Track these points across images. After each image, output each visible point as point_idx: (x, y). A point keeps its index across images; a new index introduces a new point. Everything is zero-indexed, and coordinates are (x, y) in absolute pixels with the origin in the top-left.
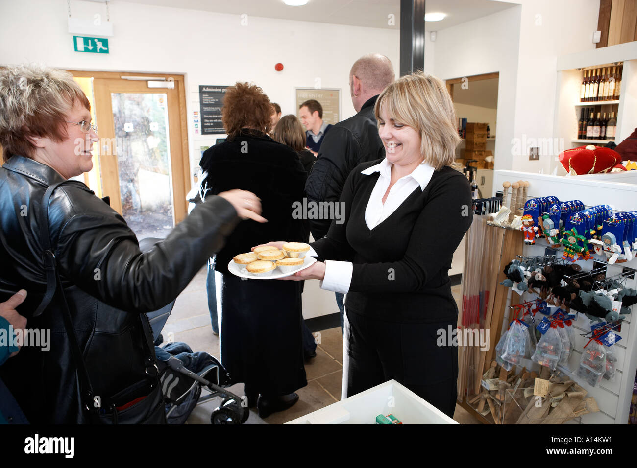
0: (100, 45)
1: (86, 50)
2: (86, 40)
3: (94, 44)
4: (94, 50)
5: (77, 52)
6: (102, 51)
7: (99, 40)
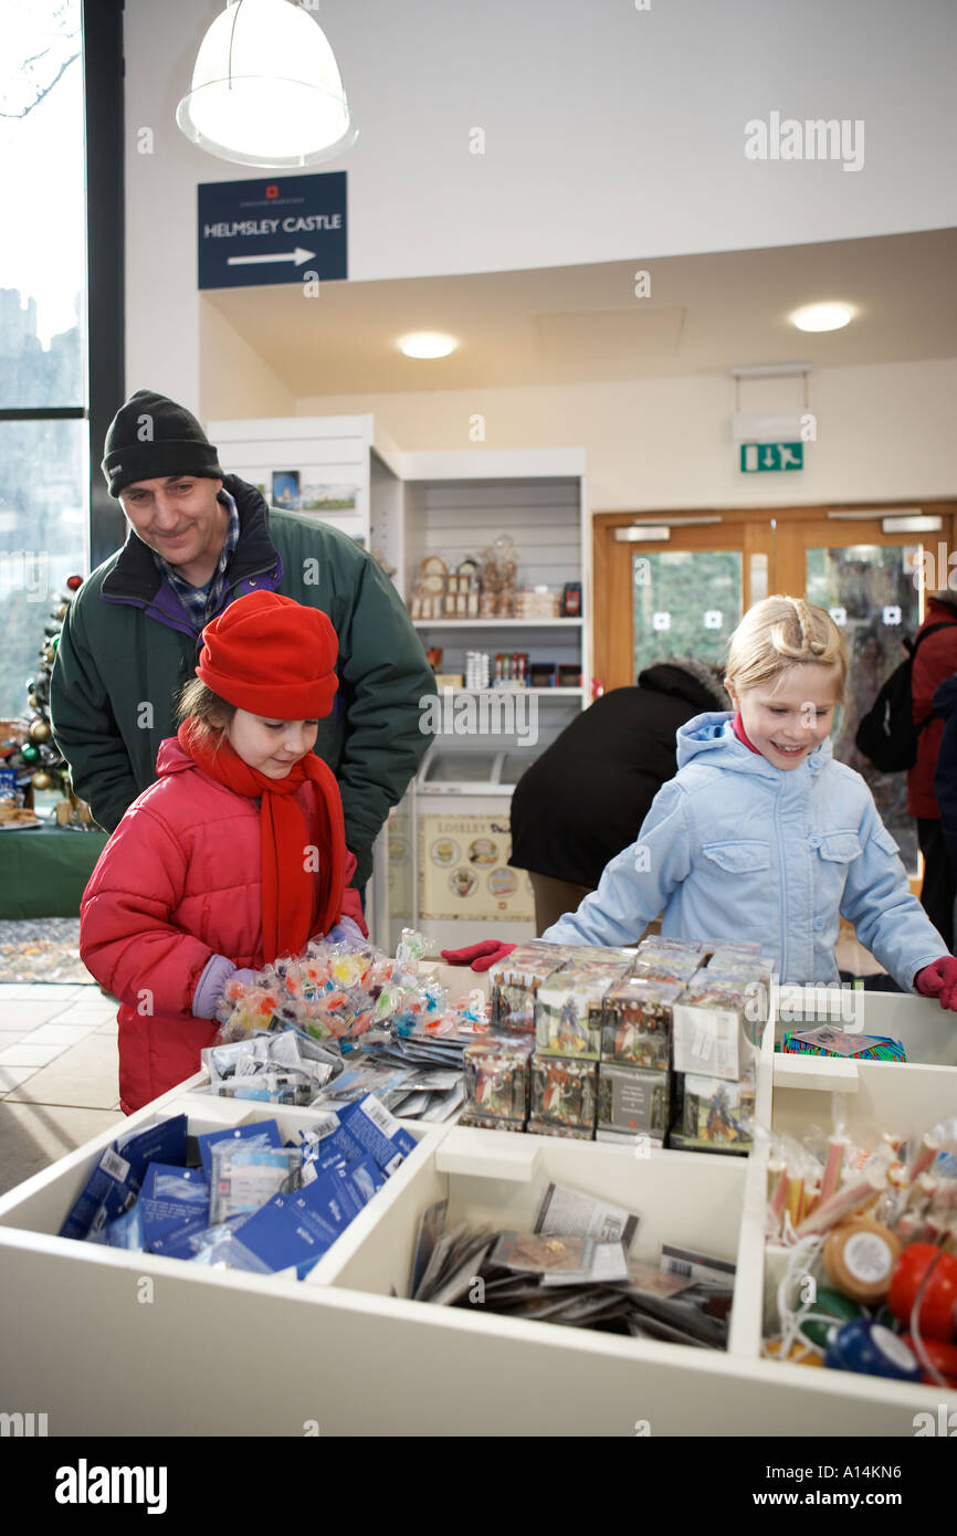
0: (786, 456)
1: (762, 467)
2: (762, 449)
3: (776, 456)
4: (776, 467)
5: (744, 474)
6: (790, 466)
7: (787, 446)
